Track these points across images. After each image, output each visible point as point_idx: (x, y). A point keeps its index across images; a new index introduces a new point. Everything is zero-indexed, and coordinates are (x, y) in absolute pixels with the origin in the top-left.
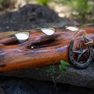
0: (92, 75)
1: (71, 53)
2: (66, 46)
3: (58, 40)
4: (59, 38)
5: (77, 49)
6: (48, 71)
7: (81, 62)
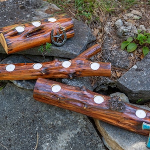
0: (66, 50)
1: (52, 38)
2: (49, 33)
3: (44, 29)
4: (44, 28)
5: (57, 34)
6: (39, 50)
7: (59, 42)
